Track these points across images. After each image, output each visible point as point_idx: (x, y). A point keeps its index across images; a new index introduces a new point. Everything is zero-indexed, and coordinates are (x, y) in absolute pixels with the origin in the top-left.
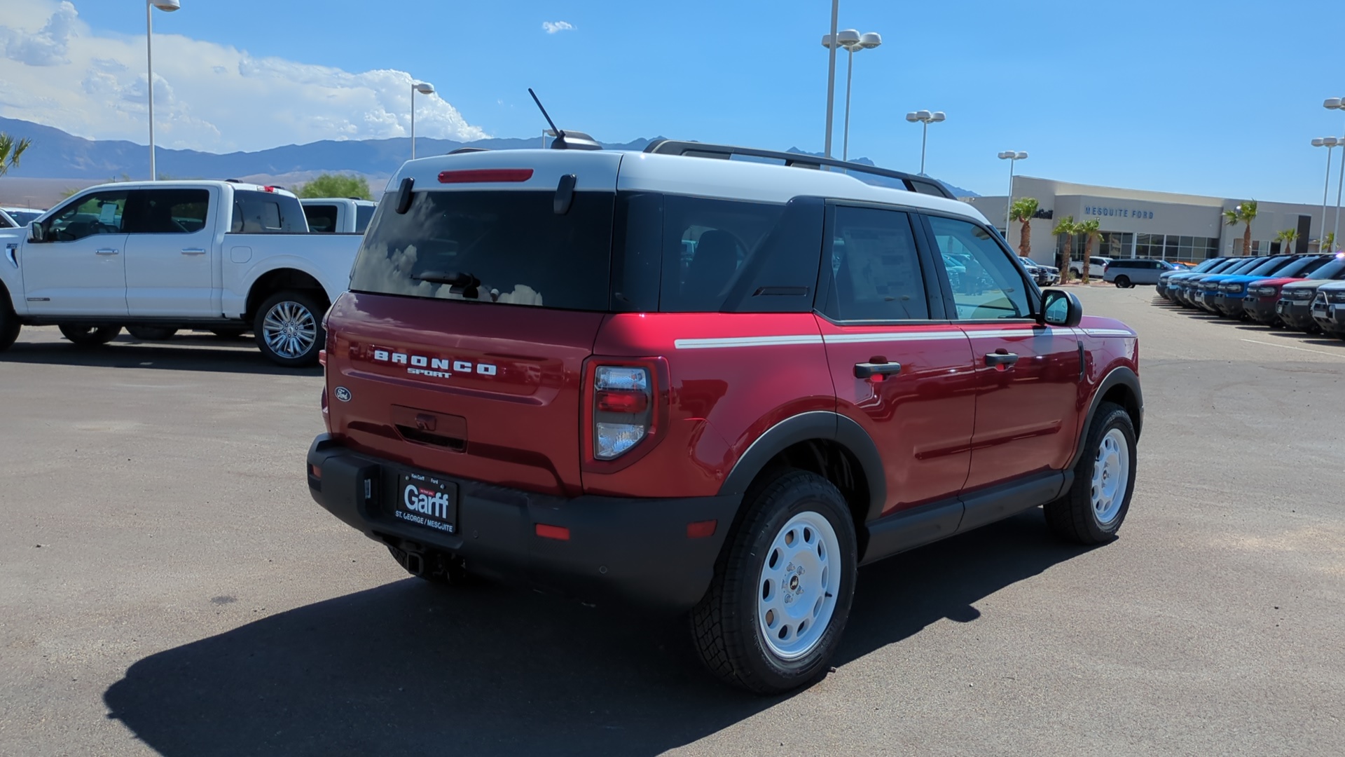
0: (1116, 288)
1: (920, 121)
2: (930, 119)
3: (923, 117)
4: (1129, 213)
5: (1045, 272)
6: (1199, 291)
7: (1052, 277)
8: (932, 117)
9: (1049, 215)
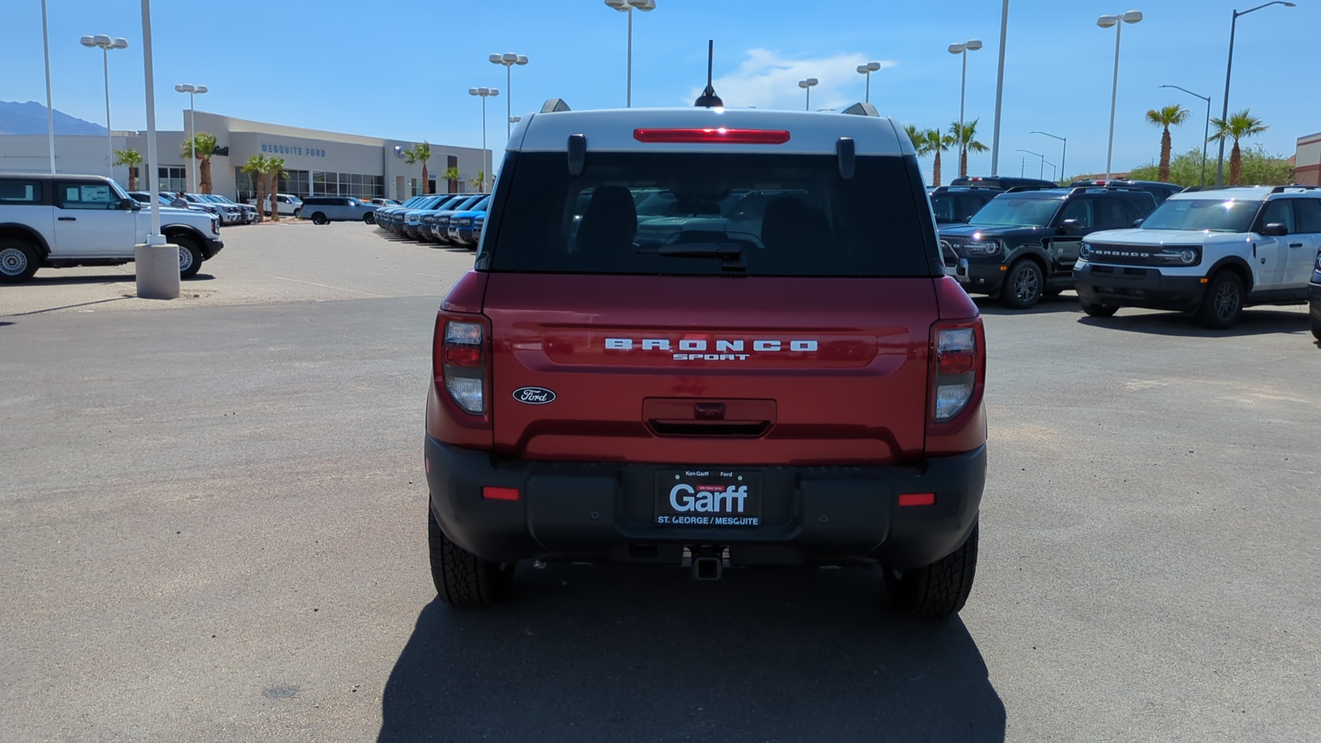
0: (314, 225)
1: (97, 47)
2: (110, 45)
3: (102, 43)
4: (304, 151)
5: (245, 210)
6: (434, 224)
7: (251, 216)
8: (113, 42)
9: (224, 152)
